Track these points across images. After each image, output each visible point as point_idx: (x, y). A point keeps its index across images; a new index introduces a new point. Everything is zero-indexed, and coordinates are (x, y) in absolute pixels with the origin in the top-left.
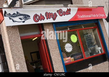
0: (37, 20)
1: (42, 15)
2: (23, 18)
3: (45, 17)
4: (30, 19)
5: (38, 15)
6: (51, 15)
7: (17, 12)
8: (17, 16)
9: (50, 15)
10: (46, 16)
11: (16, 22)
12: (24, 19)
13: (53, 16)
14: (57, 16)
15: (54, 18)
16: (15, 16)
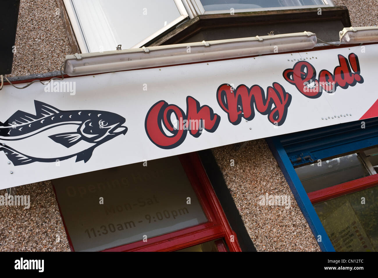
0: (169, 134)
1: (198, 103)
2: (79, 132)
3: (217, 110)
4: (124, 132)
5: (175, 109)
6: (253, 100)
7: (39, 105)
8: (36, 126)
9: (246, 100)
10: (224, 106)
11: (34, 160)
12: (83, 138)
13: (265, 101)
14: (289, 98)
15: (277, 113)
16: (26, 130)
